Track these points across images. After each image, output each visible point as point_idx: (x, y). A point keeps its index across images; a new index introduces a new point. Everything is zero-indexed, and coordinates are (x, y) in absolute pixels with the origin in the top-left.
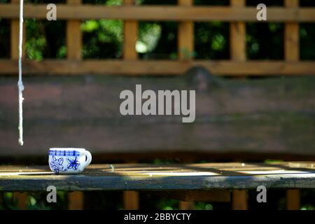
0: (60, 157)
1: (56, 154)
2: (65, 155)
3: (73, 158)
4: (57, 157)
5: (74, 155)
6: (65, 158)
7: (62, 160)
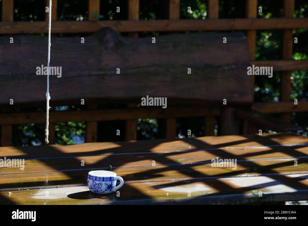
0: (100, 182)
1: (96, 180)
2: (103, 180)
3: (109, 183)
4: (97, 182)
5: (110, 180)
6: (103, 183)
7: (101, 184)
